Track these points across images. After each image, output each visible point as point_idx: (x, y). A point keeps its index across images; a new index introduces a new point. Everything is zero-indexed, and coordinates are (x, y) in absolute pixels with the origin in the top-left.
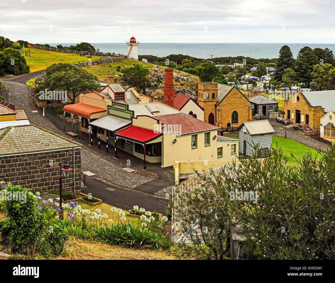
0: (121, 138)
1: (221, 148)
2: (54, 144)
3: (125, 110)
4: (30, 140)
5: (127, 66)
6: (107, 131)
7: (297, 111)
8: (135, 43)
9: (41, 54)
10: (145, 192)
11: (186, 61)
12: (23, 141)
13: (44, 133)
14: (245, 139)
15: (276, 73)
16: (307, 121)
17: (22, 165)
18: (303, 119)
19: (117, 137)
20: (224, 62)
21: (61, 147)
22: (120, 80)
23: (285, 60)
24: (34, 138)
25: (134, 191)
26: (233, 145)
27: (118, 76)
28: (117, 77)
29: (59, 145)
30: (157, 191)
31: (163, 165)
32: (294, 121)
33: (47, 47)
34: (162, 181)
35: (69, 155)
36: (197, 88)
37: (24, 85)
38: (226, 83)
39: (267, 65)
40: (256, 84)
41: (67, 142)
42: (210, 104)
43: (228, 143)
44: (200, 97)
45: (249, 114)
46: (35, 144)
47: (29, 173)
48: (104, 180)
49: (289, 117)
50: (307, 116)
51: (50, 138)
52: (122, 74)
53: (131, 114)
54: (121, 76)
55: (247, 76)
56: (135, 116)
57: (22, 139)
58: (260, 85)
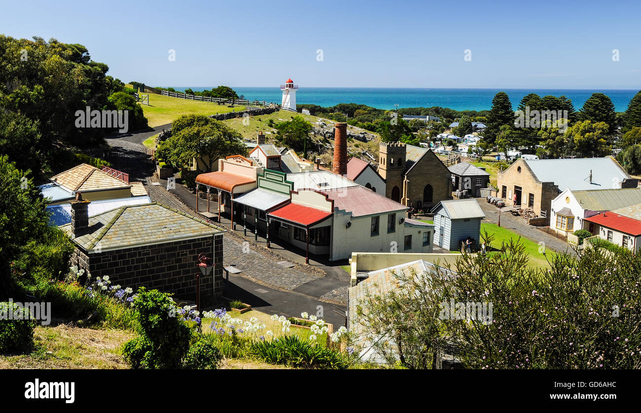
0: (274, 220)
1: (410, 236)
2: (186, 229)
3: (282, 182)
4: (152, 225)
5: (281, 120)
6: (257, 210)
7: (516, 187)
8: (292, 87)
9: (163, 102)
10: (308, 294)
11: (360, 113)
12: (142, 226)
13: (173, 214)
14: (442, 225)
15: (487, 131)
16: (531, 204)
17: (142, 260)
18: (525, 199)
19: (270, 219)
20: (413, 115)
21: (196, 234)
22: (273, 139)
23: (500, 112)
24: (159, 222)
25: (294, 292)
26: (426, 232)
27: (270, 133)
28: (269, 135)
29: (194, 231)
30: (324, 294)
31: (332, 258)
32: (512, 203)
33: (172, 92)
34: (331, 279)
35: (207, 245)
36: (377, 150)
37: (140, 146)
38: (417, 145)
39: (474, 120)
40: (458, 147)
41: (205, 226)
42: (394, 173)
43: (419, 229)
44: (381, 163)
45: (448, 189)
46: (160, 230)
47: (151, 272)
48: (254, 279)
49: (504, 195)
50: (531, 196)
51: (180, 222)
52: (275, 131)
53: (290, 186)
54: (274, 133)
55: (444, 135)
56: (295, 190)
57: (143, 223)
58: (463, 147)
